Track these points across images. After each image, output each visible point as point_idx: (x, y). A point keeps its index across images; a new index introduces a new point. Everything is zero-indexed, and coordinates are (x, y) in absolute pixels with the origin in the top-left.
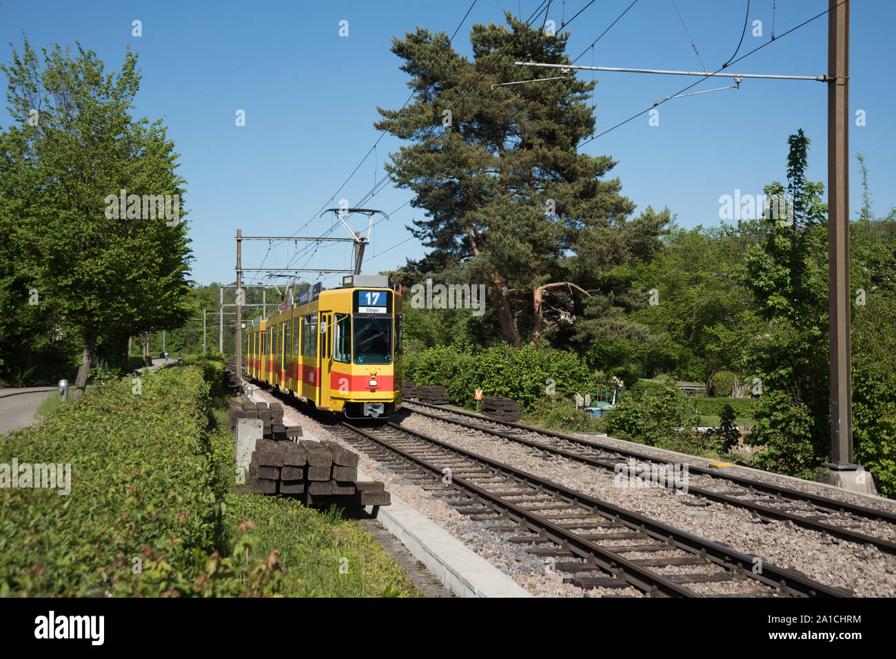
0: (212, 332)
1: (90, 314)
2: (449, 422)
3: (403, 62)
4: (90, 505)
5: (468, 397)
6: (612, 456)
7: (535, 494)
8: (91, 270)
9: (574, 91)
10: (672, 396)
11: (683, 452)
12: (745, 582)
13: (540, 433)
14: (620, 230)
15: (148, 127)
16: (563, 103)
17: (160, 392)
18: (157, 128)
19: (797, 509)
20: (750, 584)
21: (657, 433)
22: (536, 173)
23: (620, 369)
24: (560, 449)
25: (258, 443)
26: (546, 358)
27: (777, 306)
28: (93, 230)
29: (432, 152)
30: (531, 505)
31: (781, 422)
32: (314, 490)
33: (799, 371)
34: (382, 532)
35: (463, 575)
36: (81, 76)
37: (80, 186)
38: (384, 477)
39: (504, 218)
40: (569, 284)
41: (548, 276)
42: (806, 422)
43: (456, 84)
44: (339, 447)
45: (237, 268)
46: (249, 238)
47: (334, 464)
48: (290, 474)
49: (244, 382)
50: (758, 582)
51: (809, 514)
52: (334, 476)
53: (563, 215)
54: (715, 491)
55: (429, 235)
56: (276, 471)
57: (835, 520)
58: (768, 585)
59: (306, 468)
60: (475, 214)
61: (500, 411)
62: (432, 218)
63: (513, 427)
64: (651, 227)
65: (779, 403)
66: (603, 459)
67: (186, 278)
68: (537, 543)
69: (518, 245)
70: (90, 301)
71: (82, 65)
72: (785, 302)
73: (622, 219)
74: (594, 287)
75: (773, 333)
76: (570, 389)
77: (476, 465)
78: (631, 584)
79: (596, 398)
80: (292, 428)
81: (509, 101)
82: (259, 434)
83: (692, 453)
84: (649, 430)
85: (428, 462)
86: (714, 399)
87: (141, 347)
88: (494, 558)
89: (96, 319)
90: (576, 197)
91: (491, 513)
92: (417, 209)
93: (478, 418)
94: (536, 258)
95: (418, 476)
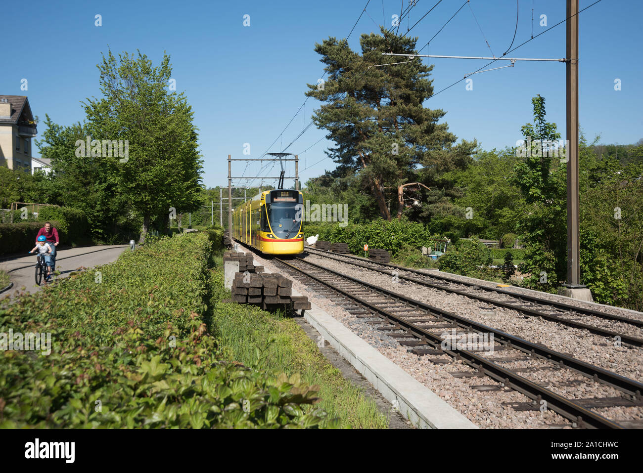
0: (217, 214)
1: (146, 203)
2: (348, 263)
3: (321, 57)
4: (129, 305)
5: (360, 249)
6: (441, 282)
7: (394, 303)
8: (145, 178)
9: (421, 71)
10: (476, 246)
11: (483, 279)
12: (512, 351)
13: (401, 269)
14: (448, 152)
15: (176, 97)
16: (414, 78)
17: (182, 246)
18: (181, 97)
19: (546, 310)
20: (514, 352)
21: (468, 269)
22: (399, 119)
23: (449, 233)
24: (411, 278)
25: (236, 274)
26: (405, 226)
27: (535, 195)
28: (146, 156)
29: (338, 108)
30: (392, 309)
31: (539, 261)
32: (268, 301)
33: (548, 232)
34: (306, 324)
35: (349, 348)
36: (140, 70)
37: (140, 132)
38: (309, 294)
39: (380, 145)
40: (419, 184)
41: (406, 179)
42: (553, 261)
43: (352, 69)
44: (282, 276)
45: (229, 177)
46: (235, 160)
47: (278, 286)
48: (254, 291)
49: (233, 242)
50: (519, 351)
51: (552, 313)
52: (279, 293)
53: (415, 143)
54: (499, 300)
55: (337, 156)
56: (246, 290)
57: (567, 316)
58: (524, 352)
59: (262, 288)
60: (363, 144)
61: (378, 257)
62: (339, 147)
63: (385, 266)
64: (466, 150)
65: (537, 250)
66: (436, 283)
67: (200, 183)
68: (394, 330)
69: (389, 161)
70: (145, 196)
71: (140, 63)
72: (539, 192)
73: (449, 145)
74: (434, 185)
75: (534, 211)
76: (419, 244)
77: (362, 287)
78: (446, 353)
79: (435, 249)
80: (258, 267)
81: (383, 78)
82: (237, 270)
83: (488, 280)
84: (463, 267)
85: (334, 286)
86: (504, 250)
87: (178, 223)
88: (368, 338)
89: (149, 206)
90: (422, 133)
91: (368, 314)
92: (330, 141)
93: (365, 261)
94: (399, 169)
95: (329, 293)
